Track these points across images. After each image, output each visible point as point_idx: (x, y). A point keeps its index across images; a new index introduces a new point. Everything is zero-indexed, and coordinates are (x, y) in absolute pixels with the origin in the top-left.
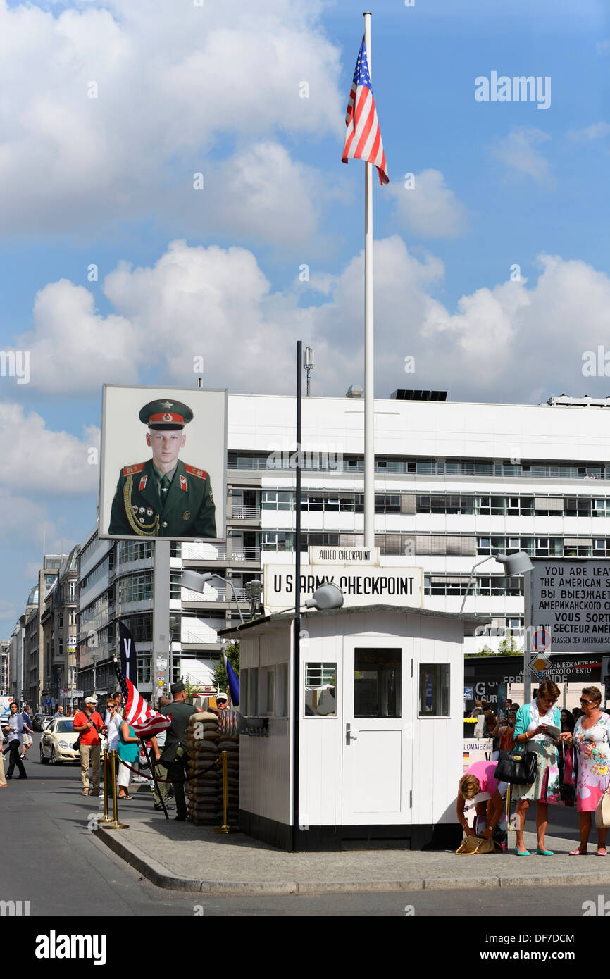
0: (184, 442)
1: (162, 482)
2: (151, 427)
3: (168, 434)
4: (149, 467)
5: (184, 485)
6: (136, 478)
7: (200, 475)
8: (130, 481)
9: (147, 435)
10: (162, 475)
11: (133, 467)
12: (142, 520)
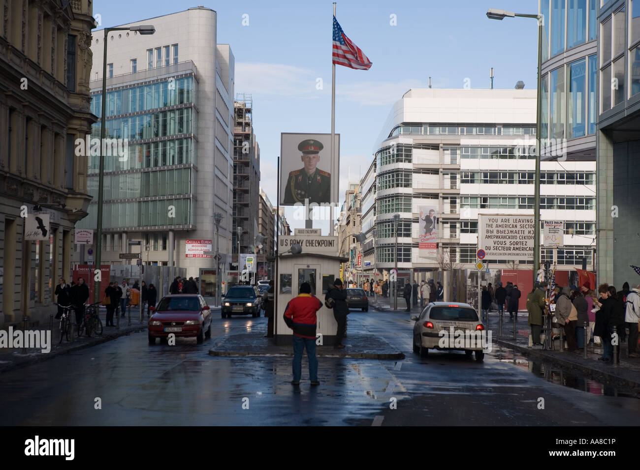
0: (319, 160)
1: (309, 178)
2: (303, 153)
3: (312, 156)
4: (302, 172)
5: (319, 180)
6: (297, 177)
7: (326, 175)
8: (294, 178)
9: (302, 156)
10: (309, 175)
11: (295, 171)
12: (299, 196)
